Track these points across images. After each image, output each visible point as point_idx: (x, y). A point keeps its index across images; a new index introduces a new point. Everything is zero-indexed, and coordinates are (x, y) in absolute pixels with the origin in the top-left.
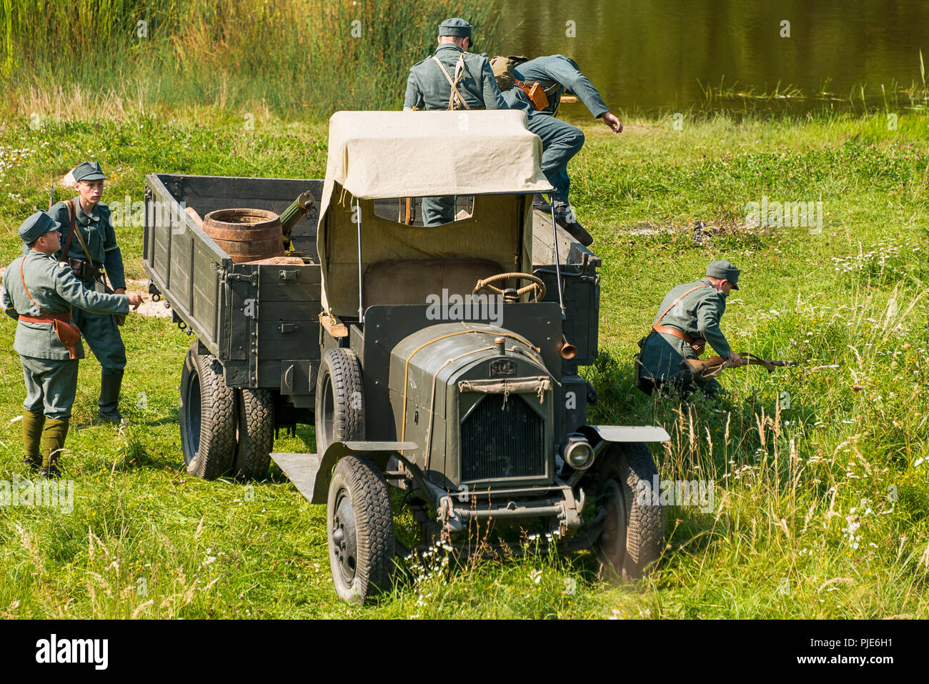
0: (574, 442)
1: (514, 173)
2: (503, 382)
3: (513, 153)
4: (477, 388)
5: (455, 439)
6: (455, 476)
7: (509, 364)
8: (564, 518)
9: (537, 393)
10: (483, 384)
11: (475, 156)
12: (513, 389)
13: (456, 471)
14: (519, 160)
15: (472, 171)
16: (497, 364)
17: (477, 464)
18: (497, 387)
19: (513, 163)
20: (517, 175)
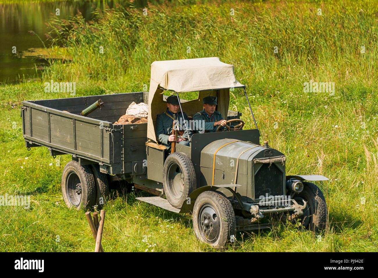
0: (296, 182)
1: (229, 80)
2: (269, 158)
3: (226, 72)
4: (261, 161)
5: (252, 182)
6: (253, 197)
7: (271, 151)
8: (297, 212)
9: (281, 162)
10: (262, 160)
11: (214, 74)
12: (273, 161)
13: (253, 195)
14: (229, 75)
15: (215, 80)
16: (267, 152)
17: (259, 192)
18: (267, 161)
19: (227, 77)
20: (230, 81)
